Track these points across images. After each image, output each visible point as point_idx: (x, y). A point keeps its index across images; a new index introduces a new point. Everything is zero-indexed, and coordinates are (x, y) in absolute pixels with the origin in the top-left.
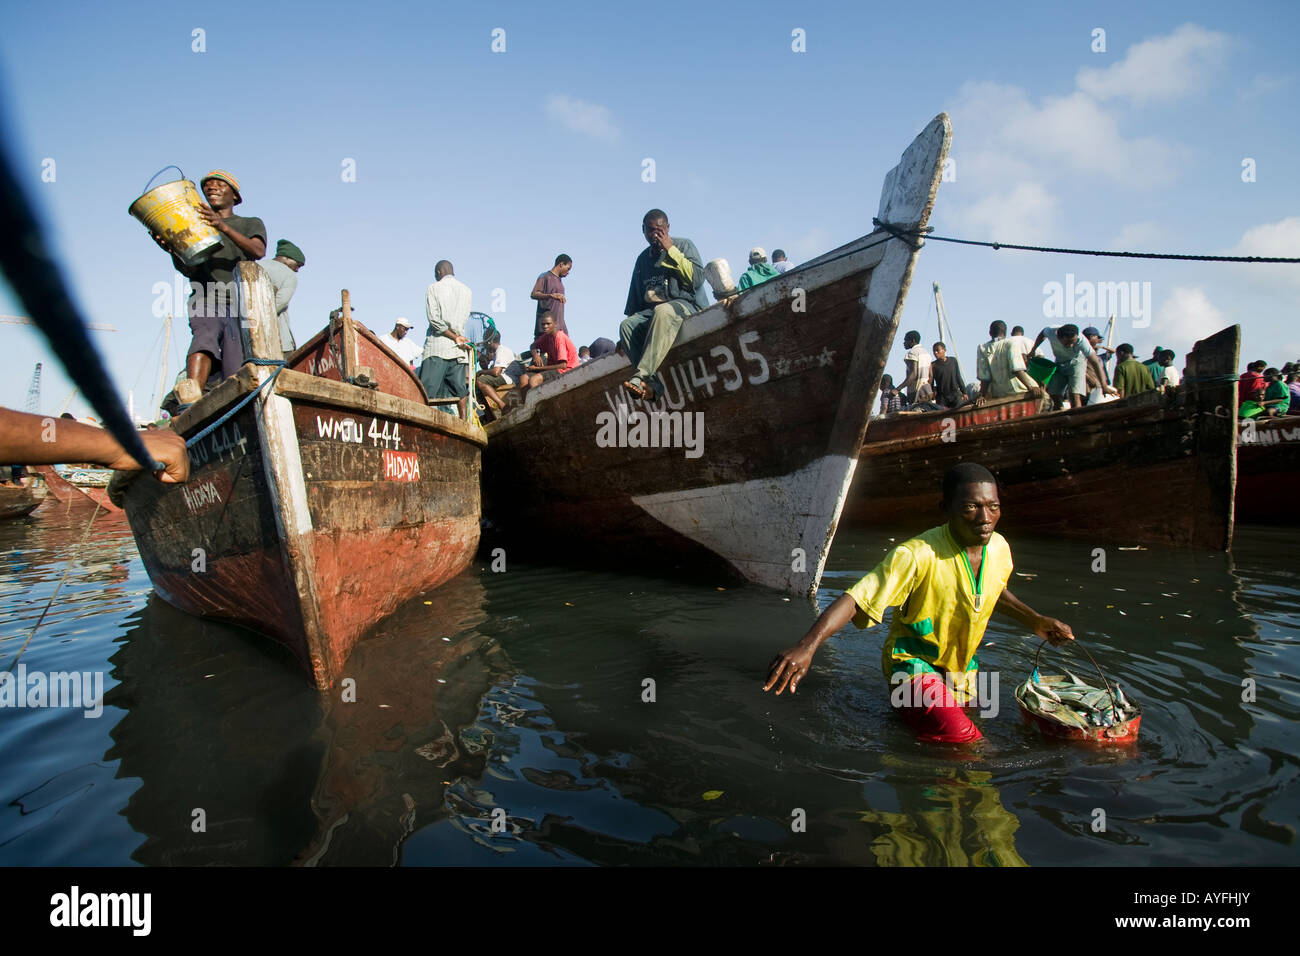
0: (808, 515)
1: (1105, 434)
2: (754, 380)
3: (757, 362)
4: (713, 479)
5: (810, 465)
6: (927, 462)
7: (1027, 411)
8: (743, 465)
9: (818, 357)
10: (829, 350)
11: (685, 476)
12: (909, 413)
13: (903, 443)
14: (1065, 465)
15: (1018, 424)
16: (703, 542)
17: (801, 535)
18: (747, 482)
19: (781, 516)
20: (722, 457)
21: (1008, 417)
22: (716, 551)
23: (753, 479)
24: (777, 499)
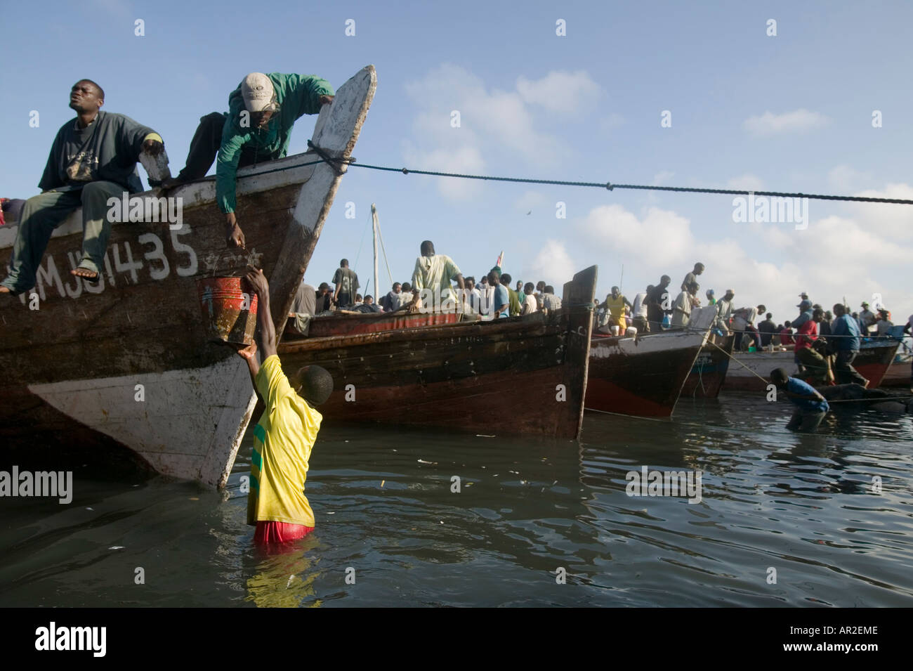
0: (224, 406)
1: (505, 343)
2: (181, 272)
3: (187, 254)
4: (128, 368)
5: (230, 358)
6: (362, 359)
7: (449, 320)
8: (162, 355)
9: (246, 257)
10: (257, 252)
11: (98, 364)
12: (351, 312)
13: (342, 340)
14: (475, 368)
15: (441, 329)
16: (110, 434)
17: (216, 426)
18: (166, 372)
19: (198, 406)
20: (140, 346)
21: (434, 323)
22: (126, 443)
23: (171, 370)
24: (195, 390)
